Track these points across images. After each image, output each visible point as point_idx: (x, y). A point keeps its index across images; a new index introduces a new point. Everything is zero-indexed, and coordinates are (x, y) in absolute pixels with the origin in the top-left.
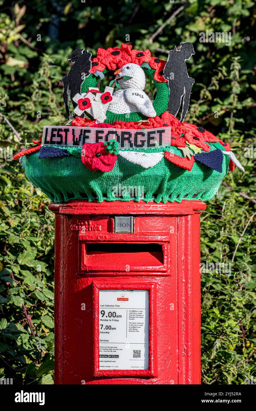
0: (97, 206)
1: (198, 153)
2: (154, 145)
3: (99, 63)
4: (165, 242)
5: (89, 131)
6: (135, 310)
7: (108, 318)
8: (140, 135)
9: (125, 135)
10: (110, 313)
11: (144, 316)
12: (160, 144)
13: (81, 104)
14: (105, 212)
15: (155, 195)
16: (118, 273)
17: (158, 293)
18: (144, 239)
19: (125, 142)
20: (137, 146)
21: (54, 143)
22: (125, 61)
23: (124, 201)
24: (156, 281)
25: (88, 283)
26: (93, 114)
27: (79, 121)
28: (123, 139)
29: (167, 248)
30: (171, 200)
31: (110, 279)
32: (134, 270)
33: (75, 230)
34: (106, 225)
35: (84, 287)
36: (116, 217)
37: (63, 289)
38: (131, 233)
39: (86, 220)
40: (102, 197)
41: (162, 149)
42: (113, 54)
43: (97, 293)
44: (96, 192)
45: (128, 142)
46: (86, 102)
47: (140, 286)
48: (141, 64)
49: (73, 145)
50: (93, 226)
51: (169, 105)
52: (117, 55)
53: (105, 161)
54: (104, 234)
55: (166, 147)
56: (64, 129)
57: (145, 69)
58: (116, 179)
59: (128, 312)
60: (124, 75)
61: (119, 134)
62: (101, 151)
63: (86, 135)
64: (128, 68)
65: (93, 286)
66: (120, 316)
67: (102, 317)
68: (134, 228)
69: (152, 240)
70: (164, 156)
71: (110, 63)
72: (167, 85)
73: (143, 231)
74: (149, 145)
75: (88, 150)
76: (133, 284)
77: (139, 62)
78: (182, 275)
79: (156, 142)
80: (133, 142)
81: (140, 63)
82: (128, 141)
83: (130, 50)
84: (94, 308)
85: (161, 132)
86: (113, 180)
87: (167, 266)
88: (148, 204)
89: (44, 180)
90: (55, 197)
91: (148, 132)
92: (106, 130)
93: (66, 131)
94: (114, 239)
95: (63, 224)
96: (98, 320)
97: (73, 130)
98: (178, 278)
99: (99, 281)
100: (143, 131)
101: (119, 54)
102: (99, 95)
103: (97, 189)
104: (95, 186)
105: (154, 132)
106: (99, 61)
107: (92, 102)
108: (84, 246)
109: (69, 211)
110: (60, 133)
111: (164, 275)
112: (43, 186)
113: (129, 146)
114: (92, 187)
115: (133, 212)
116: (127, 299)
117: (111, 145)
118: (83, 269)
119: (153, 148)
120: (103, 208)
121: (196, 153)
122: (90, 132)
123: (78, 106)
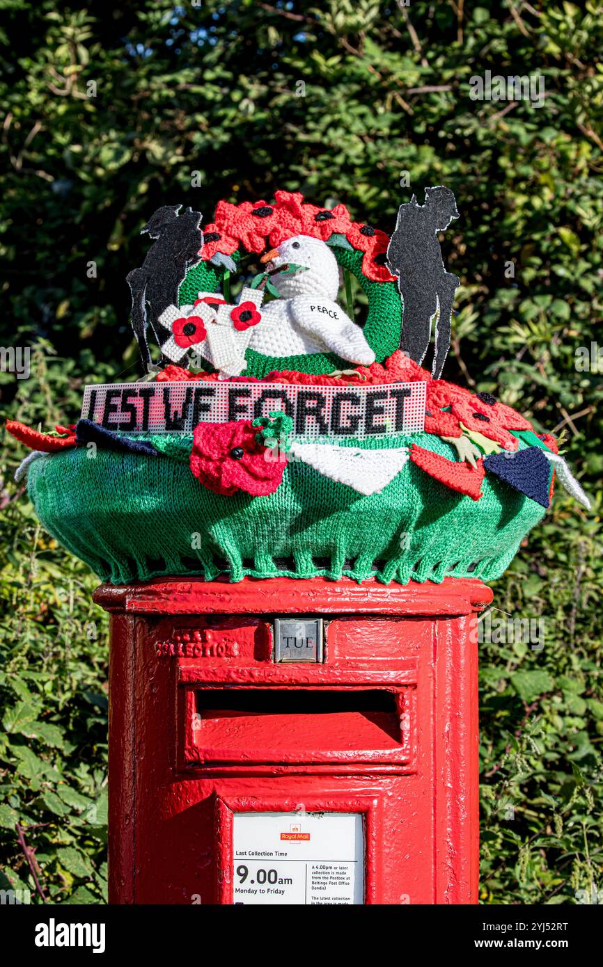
0: (229, 590)
1: (493, 453)
2: (382, 429)
3: (223, 234)
4: (406, 686)
5: (210, 392)
6: (327, 864)
7: (257, 886)
8: (346, 402)
9: (308, 401)
10: (262, 874)
11: (352, 881)
12: (399, 427)
13: (181, 331)
14: (250, 607)
15: (380, 564)
16: (283, 768)
17: (386, 820)
18: (353, 680)
19: (307, 420)
20: (338, 430)
21: (114, 427)
22: (288, 231)
23: (299, 579)
24: (380, 788)
25: (201, 793)
26: (211, 357)
27: (176, 374)
28: (303, 412)
29: (411, 702)
30: (420, 577)
31: (262, 784)
32: (325, 760)
33: (168, 655)
34: (251, 640)
35: (191, 802)
36: (279, 622)
37: (133, 806)
38: (318, 662)
39: (196, 628)
40: (240, 568)
41: (404, 440)
42: (254, 213)
43: (228, 820)
44: (225, 554)
45: (314, 421)
46: (194, 327)
47: (341, 802)
48: (327, 237)
49: (167, 429)
50: (216, 645)
51: (404, 336)
52: (266, 216)
53: (256, 469)
54: (247, 666)
55: (413, 435)
56: (141, 390)
57: (337, 250)
58: (282, 519)
59: (310, 870)
60: (287, 262)
61: (293, 398)
62: (244, 442)
63: (202, 402)
64: (296, 245)
65: (219, 802)
66: (289, 881)
67: (241, 882)
68: (327, 649)
69: (373, 681)
70: (411, 457)
71: (249, 235)
72: (396, 286)
73: (347, 658)
74: (371, 429)
75: (209, 439)
76: (323, 796)
77: (322, 233)
78: (445, 770)
79: (388, 421)
80: (328, 420)
81: (325, 236)
82: (315, 417)
83: (298, 203)
84: (221, 859)
85: (401, 395)
86: (272, 521)
87: (410, 750)
88: (361, 586)
89: (87, 524)
90: (113, 570)
91: (369, 395)
92: (257, 388)
93: (147, 394)
94: (275, 680)
95: (135, 639)
96: (231, 890)
97: (166, 391)
98: (435, 780)
99: (231, 790)
100: (354, 391)
101: (271, 214)
102: (226, 309)
103: (230, 546)
104: (226, 538)
105: (382, 395)
106: (221, 230)
107: (208, 326)
108: (192, 697)
109: (151, 605)
110: (131, 400)
111: (401, 771)
112: (82, 540)
113: (318, 432)
114: (216, 541)
115: (324, 607)
116: (306, 837)
117: (273, 427)
118: (189, 757)
119: (379, 437)
120: (244, 597)
121: (488, 452)
122: (211, 395)
123: (172, 337)
